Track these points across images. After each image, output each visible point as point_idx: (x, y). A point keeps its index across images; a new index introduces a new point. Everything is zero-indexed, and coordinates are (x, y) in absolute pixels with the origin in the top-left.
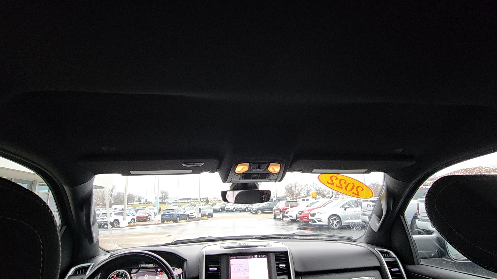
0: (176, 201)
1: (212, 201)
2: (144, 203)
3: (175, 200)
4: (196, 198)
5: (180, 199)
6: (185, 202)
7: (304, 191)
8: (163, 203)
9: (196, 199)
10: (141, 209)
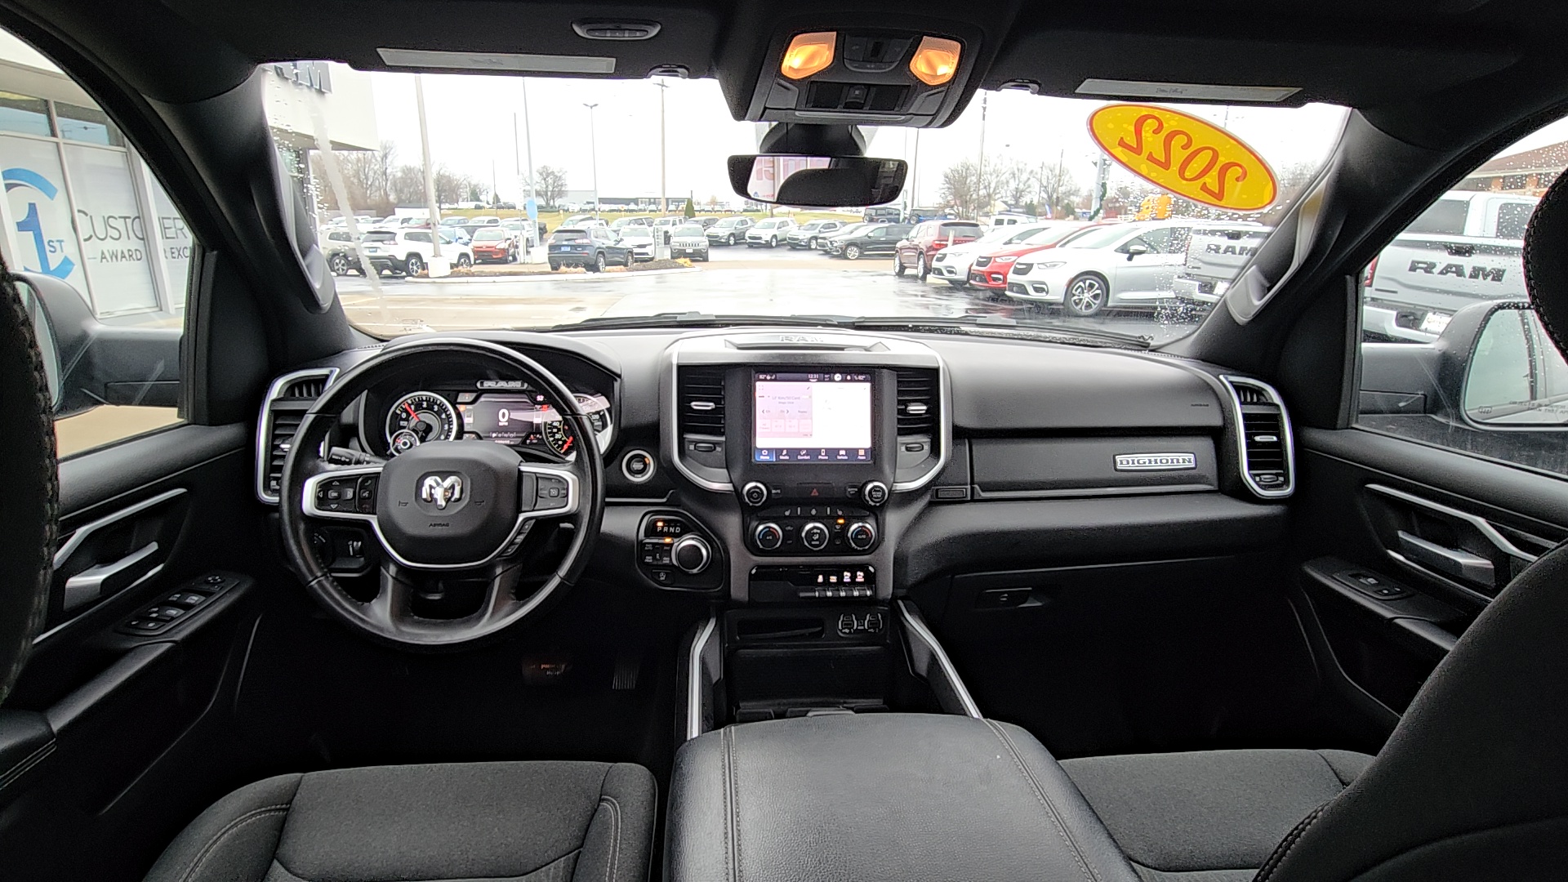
0: (591, 206)
1: (703, 210)
2: (491, 206)
3: (588, 203)
4: (655, 199)
5: (603, 201)
6: (621, 211)
7: (1007, 194)
8: (549, 209)
9: (652, 200)
10: (485, 224)
